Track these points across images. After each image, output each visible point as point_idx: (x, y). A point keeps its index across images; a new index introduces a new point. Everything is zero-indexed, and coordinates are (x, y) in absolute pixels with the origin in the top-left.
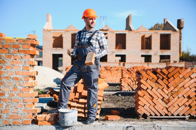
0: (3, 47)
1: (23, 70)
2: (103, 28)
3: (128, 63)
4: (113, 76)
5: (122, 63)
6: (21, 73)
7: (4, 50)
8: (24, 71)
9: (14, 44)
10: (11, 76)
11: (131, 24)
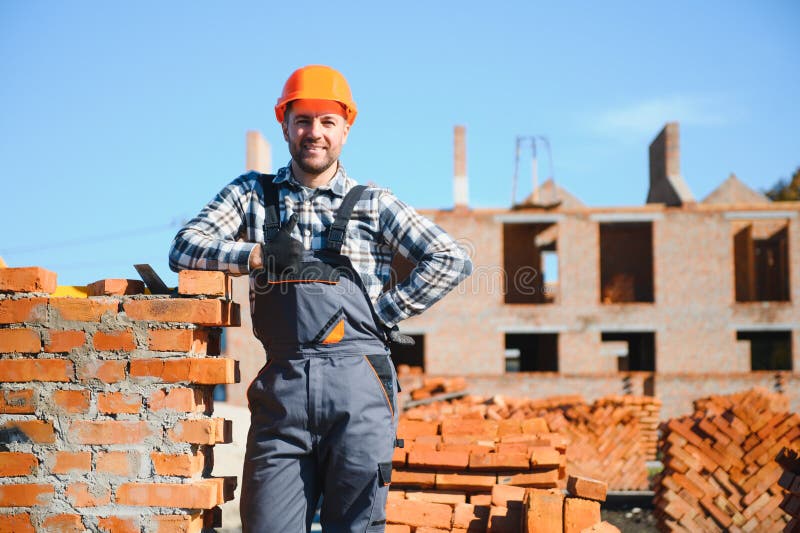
0: (43, 344)
1: (152, 475)
2: (531, 196)
3: (669, 378)
4: (607, 454)
5: (638, 380)
6: (141, 496)
7: (48, 365)
8: (158, 479)
9: (101, 326)
10: (84, 511)
11: (675, 173)
